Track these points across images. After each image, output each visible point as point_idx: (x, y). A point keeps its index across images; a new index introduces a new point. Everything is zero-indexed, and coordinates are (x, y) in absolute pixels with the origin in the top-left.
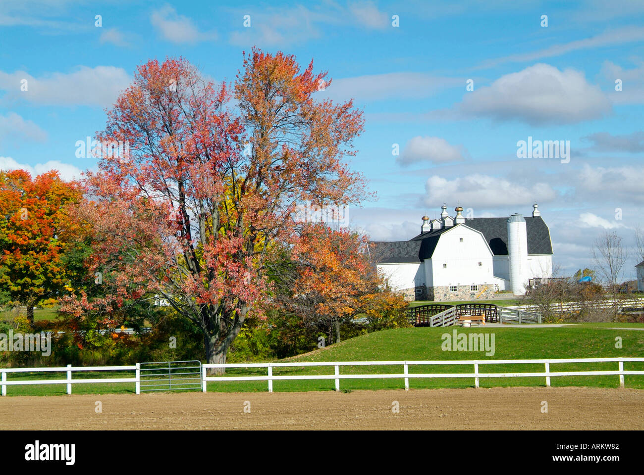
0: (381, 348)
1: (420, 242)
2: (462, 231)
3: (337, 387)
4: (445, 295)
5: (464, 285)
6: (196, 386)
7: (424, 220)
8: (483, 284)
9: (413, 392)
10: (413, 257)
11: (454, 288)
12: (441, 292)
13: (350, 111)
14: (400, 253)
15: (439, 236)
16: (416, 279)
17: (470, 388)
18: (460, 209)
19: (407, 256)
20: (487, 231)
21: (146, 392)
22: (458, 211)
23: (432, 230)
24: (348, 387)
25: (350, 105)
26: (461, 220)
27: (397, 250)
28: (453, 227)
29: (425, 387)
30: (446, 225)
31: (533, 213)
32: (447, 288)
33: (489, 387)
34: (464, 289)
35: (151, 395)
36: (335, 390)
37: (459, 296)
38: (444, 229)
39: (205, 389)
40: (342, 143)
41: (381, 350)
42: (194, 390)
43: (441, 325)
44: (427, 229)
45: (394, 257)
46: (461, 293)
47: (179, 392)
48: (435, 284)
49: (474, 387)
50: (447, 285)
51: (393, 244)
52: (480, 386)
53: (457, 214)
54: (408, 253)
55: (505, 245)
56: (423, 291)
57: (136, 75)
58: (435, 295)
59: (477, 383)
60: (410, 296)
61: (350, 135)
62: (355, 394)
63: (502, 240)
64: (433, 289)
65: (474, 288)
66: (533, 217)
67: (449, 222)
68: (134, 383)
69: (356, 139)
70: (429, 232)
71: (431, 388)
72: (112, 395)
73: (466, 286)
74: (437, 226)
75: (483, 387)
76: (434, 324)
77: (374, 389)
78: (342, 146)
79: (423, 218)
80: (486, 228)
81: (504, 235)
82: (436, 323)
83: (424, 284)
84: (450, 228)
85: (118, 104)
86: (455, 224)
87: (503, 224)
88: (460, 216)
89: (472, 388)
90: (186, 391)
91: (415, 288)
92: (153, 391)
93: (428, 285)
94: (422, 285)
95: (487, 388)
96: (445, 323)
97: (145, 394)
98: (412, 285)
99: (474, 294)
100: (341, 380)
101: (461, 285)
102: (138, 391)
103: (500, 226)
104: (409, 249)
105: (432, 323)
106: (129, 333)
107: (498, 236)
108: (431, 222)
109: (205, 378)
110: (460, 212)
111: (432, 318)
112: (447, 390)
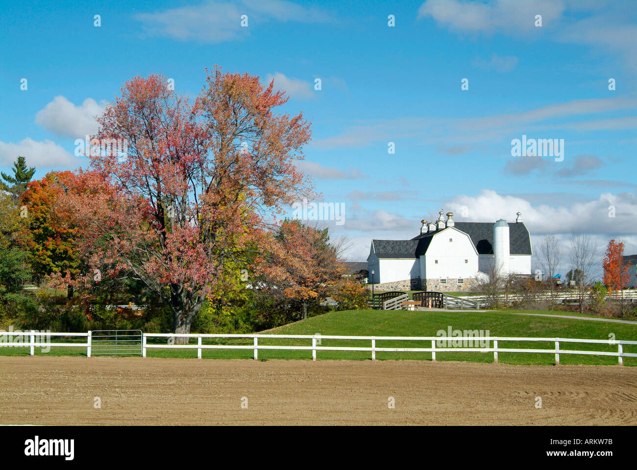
0: (328, 326)
1: (418, 241)
2: (452, 233)
3: (256, 355)
4: (436, 286)
5: (452, 278)
6: (137, 351)
7: (423, 223)
8: (468, 278)
9: (319, 362)
10: (411, 254)
11: (443, 281)
12: (432, 283)
13: (300, 122)
14: (401, 250)
15: (433, 236)
16: (412, 272)
17: (368, 360)
18: (450, 214)
19: (406, 253)
20: (477, 234)
21: (97, 356)
22: (449, 216)
23: (428, 231)
24: (264, 356)
25: (300, 117)
26: (451, 223)
27: (397, 247)
28: (444, 229)
29: (331, 358)
30: (439, 228)
31: (517, 220)
32: (438, 281)
33: (384, 360)
34: (452, 282)
35: (100, 358)
36: (253, 359)
37: (448, 287)
38: (438, 230)
39: (144, 354)
40: (293, 150)
41: (327, 327)
42: (137, 354)
43: (394, 309)
44: (425, 231)
45: (395, 253)
46: (450, 285)
47: (124, 356)
48: (428, 277)
49: (371, 359)
50: (438, 278)
51: (394, 242)
52: (376, 359)
53: (448, 218)
54: (406, 250)
55: (491, 245)
56: (418, 283)
57: (122, 88)
58: (427, 286)
59: (374, 356)
60: (407, 286)
61: (300, 142)
62: (271, 363)
63: (489, 242)
64: (426, 281)
65: (461, 281)
66: (517, 223)
67: (442, 225)
68: (86, 347)
69: (304, 146)
70: (426, 233)
71: (335, 359)
72: (67, 357)
73: (454, 279)
74: (433, 228)
75: (379, 360)
76: (387, 308)
77: (287, 359)
78: (292, 152)
79: (423, 222)
80: (476, 231)
81: (491, 237)
82: (389, 307)
83: (419, 277)
84: (442, 230)
85: (107, 113)
86: (446, 227)
87: (490, 228)
88: (450, 220)
89: (370, 360)
90: (129, 356)
91: (411, 280)
92: (104, 355)
93: (422, 278)
94: (417, 277)
95: (382, 360)
96: (397, 308)
97: (95, 357)
98: (409, 278)
99: (461, 286)
100: (259, 350)
101: (449, 278)
102: (89, 354)
103: (488, 230)
104: (408, 247)
105: (385, 307)
106: (131, 309)
107: (486, 238)
108: (428, 225)
109: (145, 345)
110: (450, 217)
111: (385, 303)
112: (348, 361)
